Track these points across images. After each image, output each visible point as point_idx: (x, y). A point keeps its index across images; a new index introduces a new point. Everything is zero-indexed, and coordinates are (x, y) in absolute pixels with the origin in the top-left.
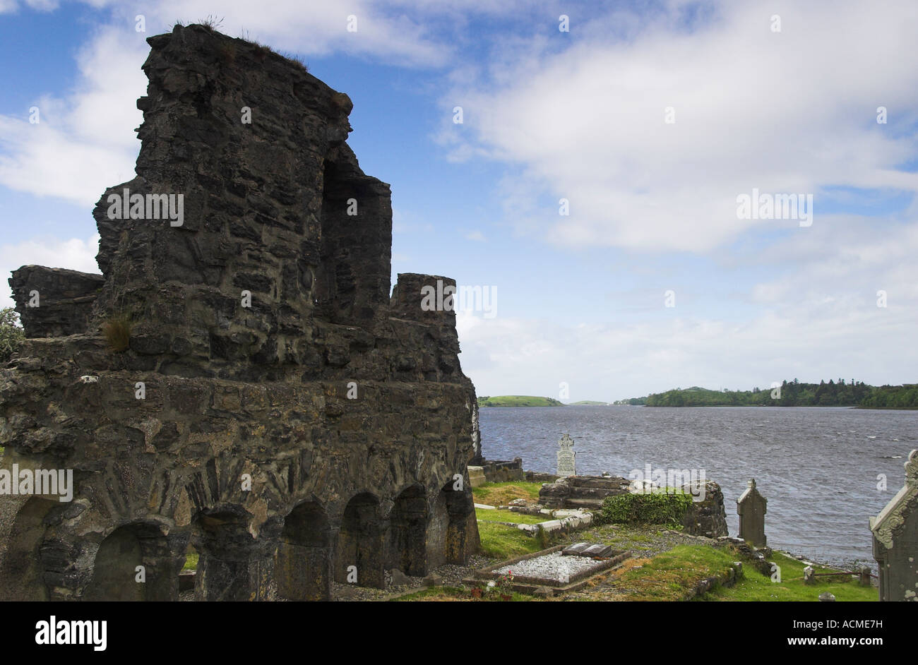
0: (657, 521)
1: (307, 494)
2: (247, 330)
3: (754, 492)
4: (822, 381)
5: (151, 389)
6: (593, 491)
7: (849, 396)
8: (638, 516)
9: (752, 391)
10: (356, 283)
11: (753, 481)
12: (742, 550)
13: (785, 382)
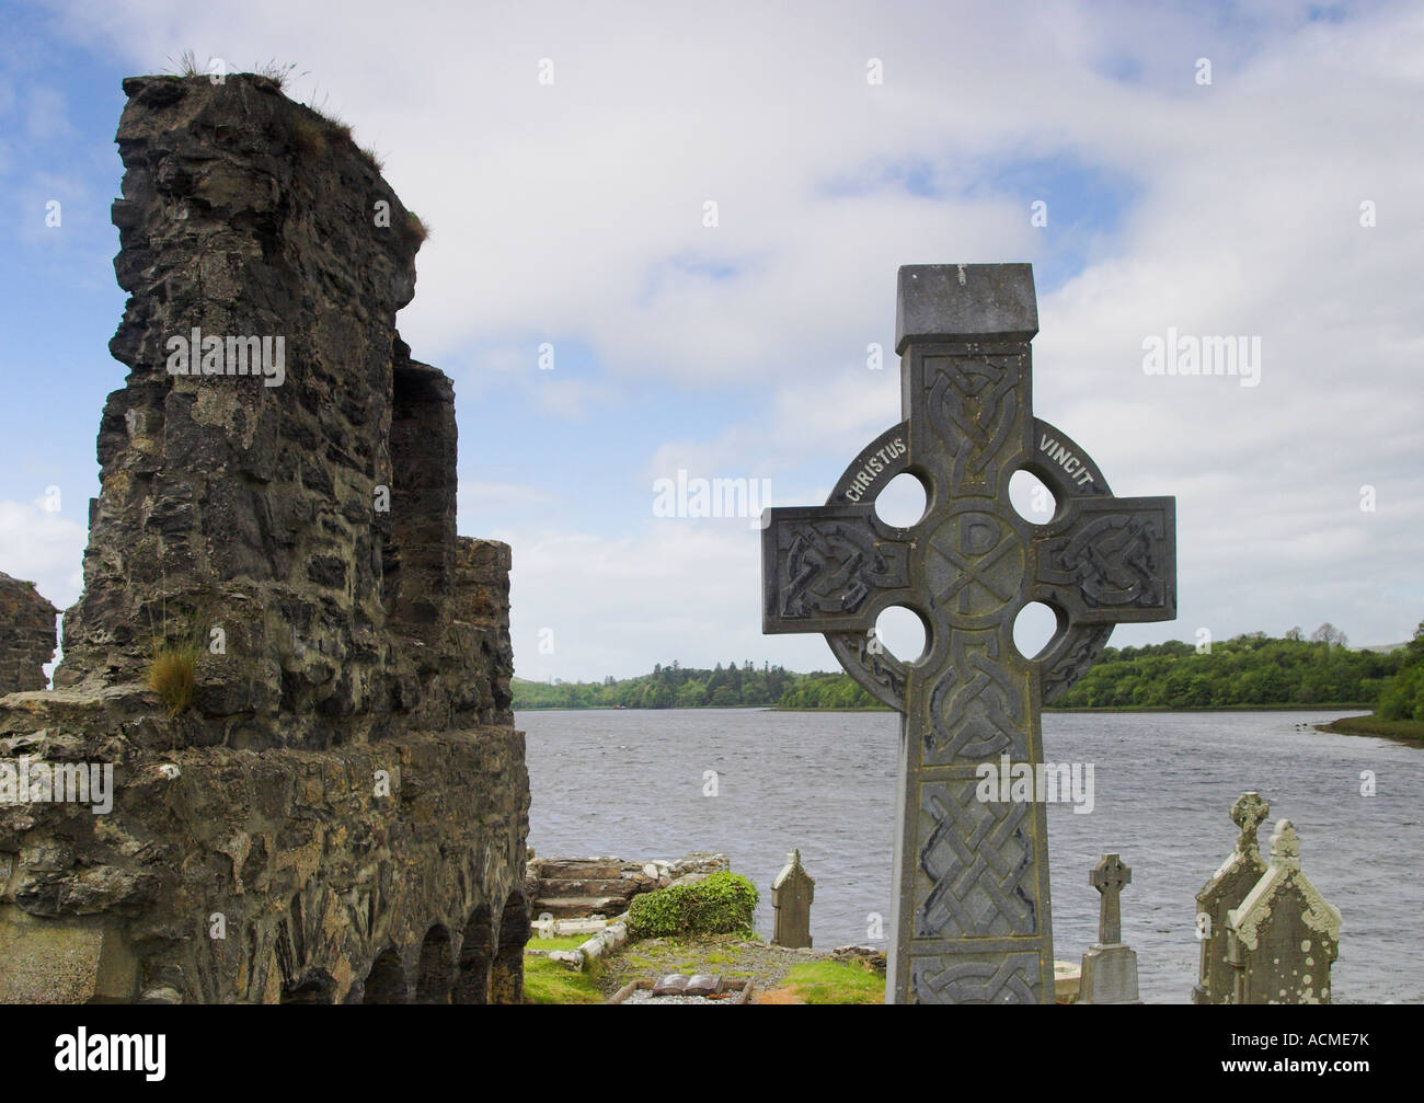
0: (721, 930)
1: (384, 937)
2: (322, 658)
3: (798, 871)
4: (719, 665)
5: (235, 780)
6: (579, 884)
7: (760, 691)
8: (691, 923)
9: (602, 682)
10: (399, 557)
11: (797, 852)
12: (876, 964)
13: (658, 667)
